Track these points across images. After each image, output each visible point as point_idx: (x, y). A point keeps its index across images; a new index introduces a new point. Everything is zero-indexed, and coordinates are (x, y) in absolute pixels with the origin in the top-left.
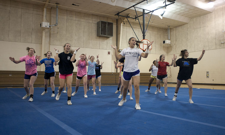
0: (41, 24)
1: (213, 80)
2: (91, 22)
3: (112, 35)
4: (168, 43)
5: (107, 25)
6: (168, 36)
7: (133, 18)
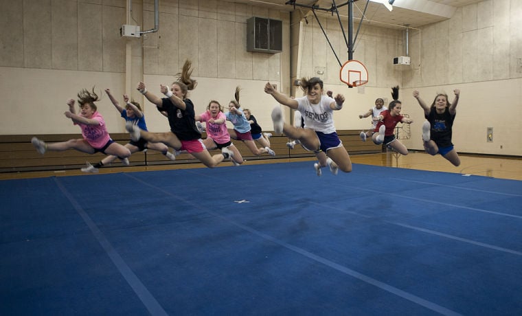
0: (121, 29)
1: (501, 147)
2: (232, 18)
3: (279, 48)
4: (404, 63)
5: (268, 25)
6: (404, 46)
7: (327, 10)
